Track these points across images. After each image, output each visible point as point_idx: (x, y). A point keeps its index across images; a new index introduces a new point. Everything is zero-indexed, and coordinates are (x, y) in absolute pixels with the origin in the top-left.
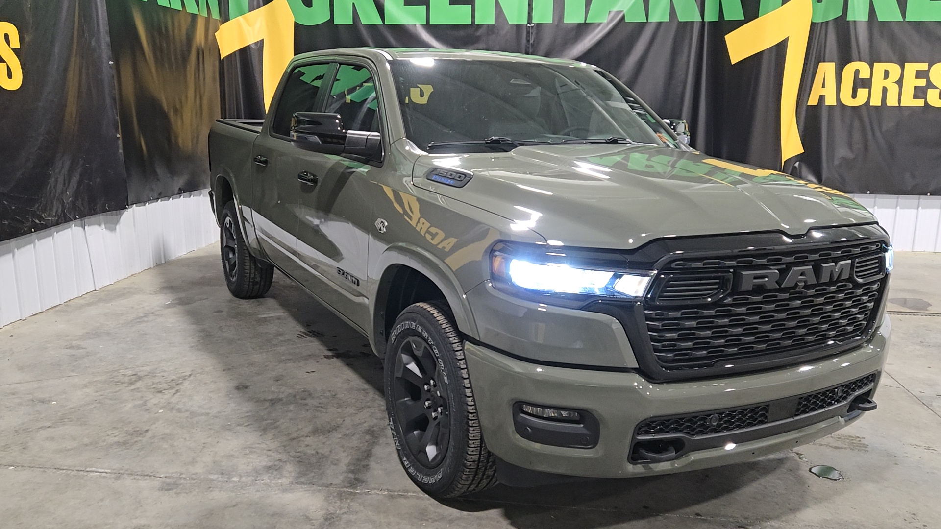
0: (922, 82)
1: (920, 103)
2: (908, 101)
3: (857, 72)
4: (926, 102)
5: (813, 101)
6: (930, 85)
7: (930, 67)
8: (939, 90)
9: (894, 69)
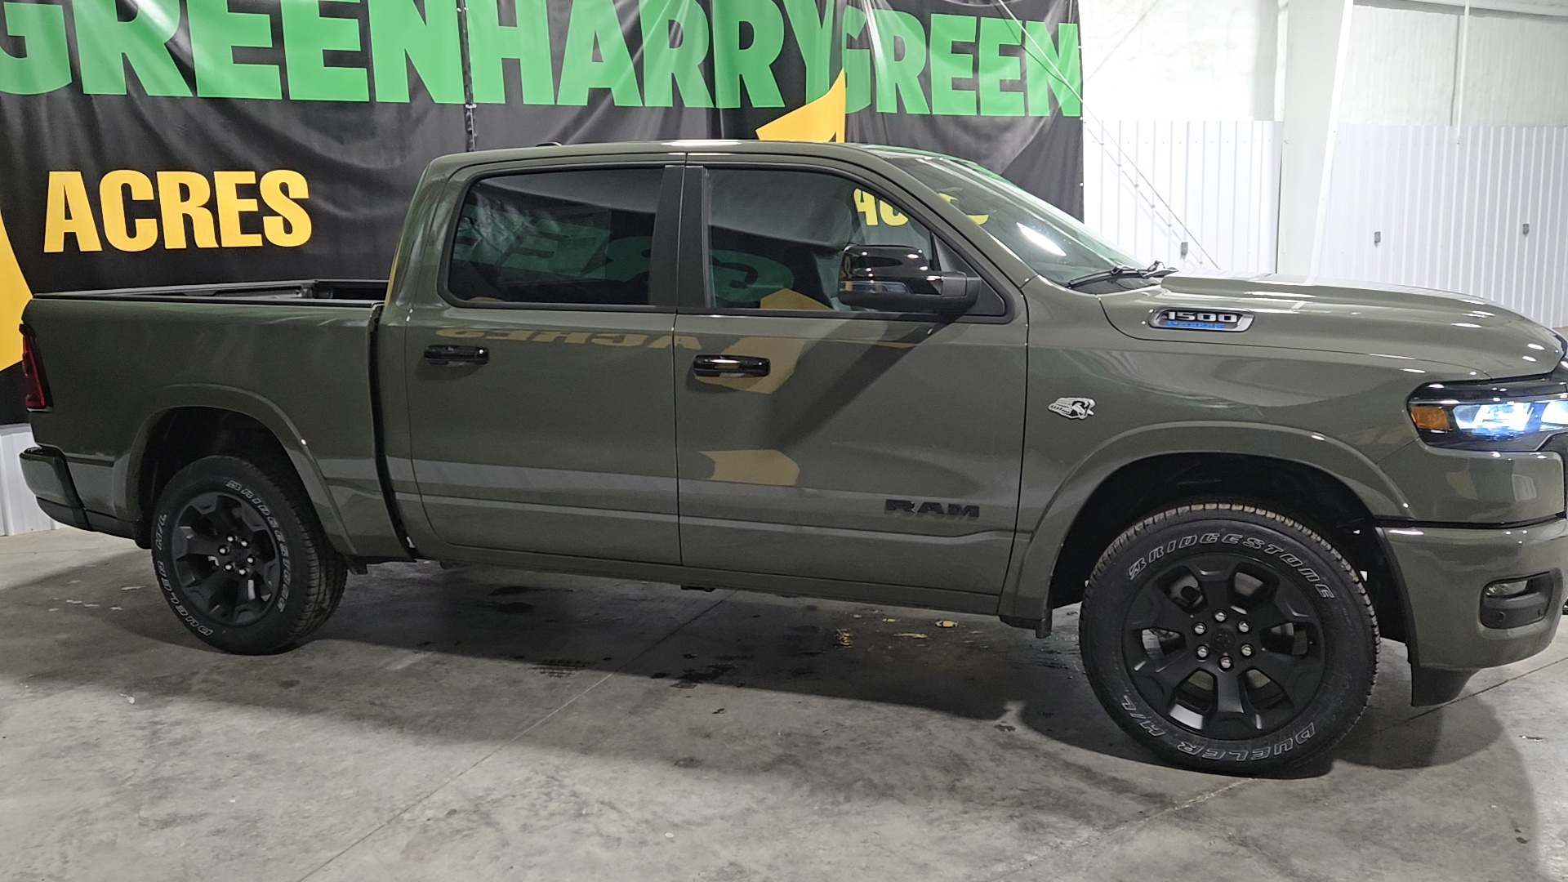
0: (251, 205)
1: (255, 240)
2: (234, 237)
3: (126, 189)
4: (265, 239)
5: (54, 244)
6: (266, 210)
7: (258, 179)
8: (281, 218)
9: (197, 182)
